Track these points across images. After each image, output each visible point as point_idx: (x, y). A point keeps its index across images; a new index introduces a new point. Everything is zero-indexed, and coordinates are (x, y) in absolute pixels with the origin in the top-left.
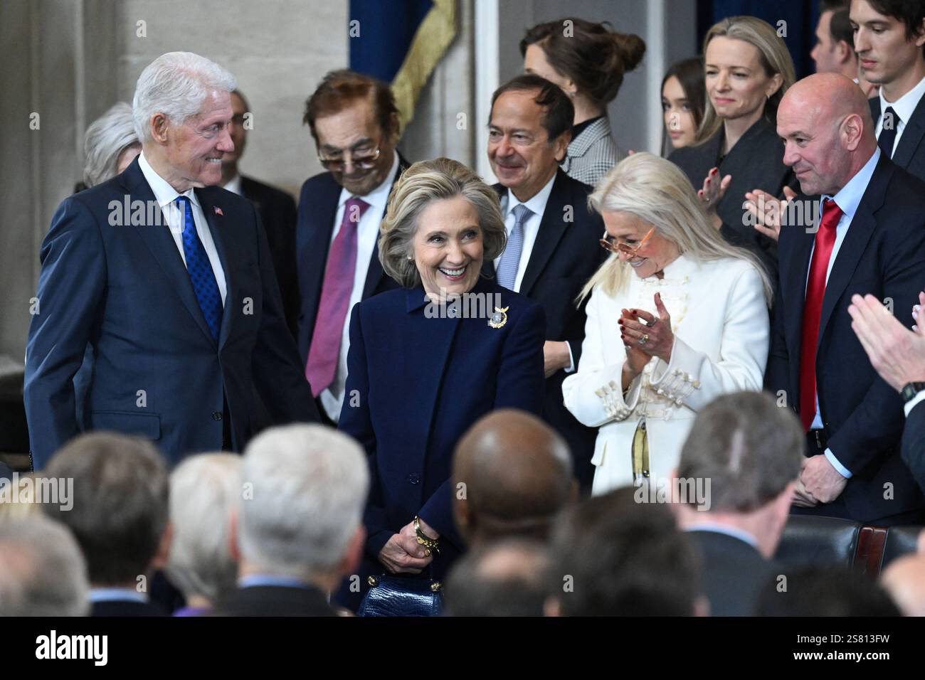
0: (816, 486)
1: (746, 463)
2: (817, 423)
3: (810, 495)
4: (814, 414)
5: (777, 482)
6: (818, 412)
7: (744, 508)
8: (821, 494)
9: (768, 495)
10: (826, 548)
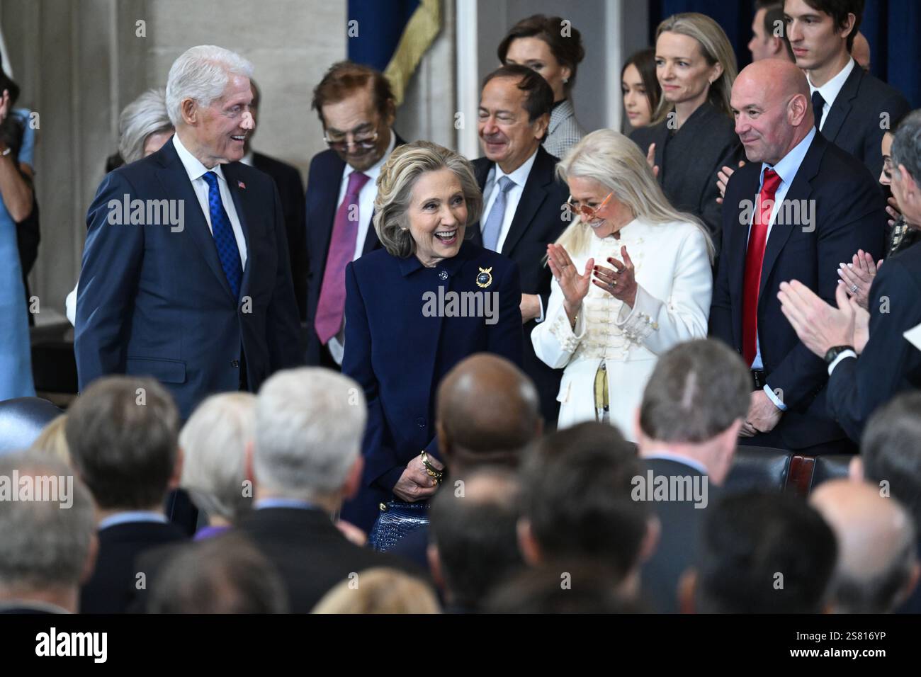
0: (756, 417)
1: (698, 401)
2: (758, 363)
3: (750, 426)
4: (755, 354)
5: (724, 419)
6: (759, 354)
7: (695, 439)
8: (760, 424)
9: (717, 429)
10: (762, 475)
